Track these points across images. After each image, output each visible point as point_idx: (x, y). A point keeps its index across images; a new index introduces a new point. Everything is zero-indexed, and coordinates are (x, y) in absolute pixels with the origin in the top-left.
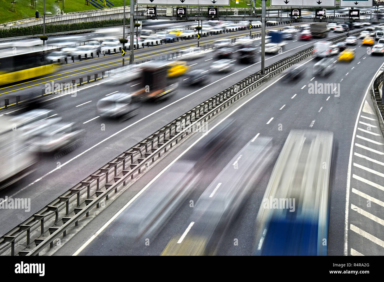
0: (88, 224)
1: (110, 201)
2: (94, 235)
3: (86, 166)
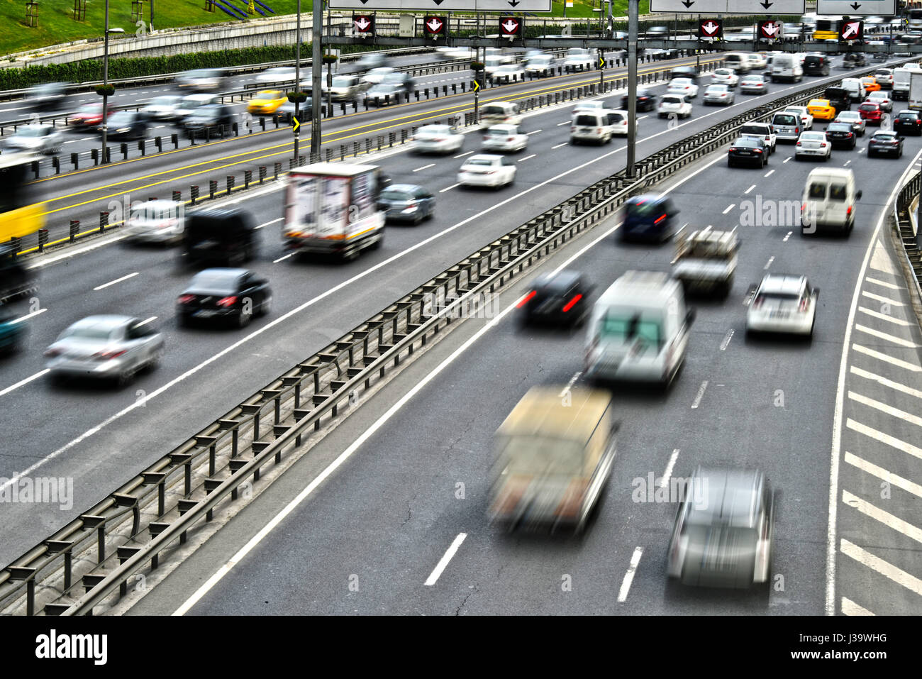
0: (212, 538)
1: (265, 483)
2: (225, 566)
3: (206, 397)
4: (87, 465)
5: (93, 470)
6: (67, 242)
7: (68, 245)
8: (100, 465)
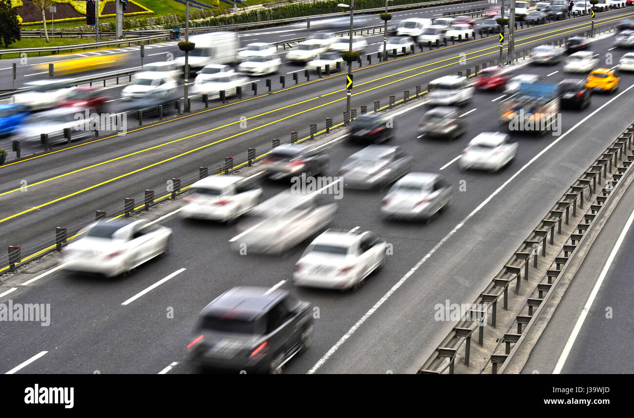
0: (566, 292)
1: (579, 259)
2: (583, 311)
3: (516, 205)
4: (467, 246)
5: (473, 249)
6: (387, 108)
7: (388, 110)
8: (475, 247)
